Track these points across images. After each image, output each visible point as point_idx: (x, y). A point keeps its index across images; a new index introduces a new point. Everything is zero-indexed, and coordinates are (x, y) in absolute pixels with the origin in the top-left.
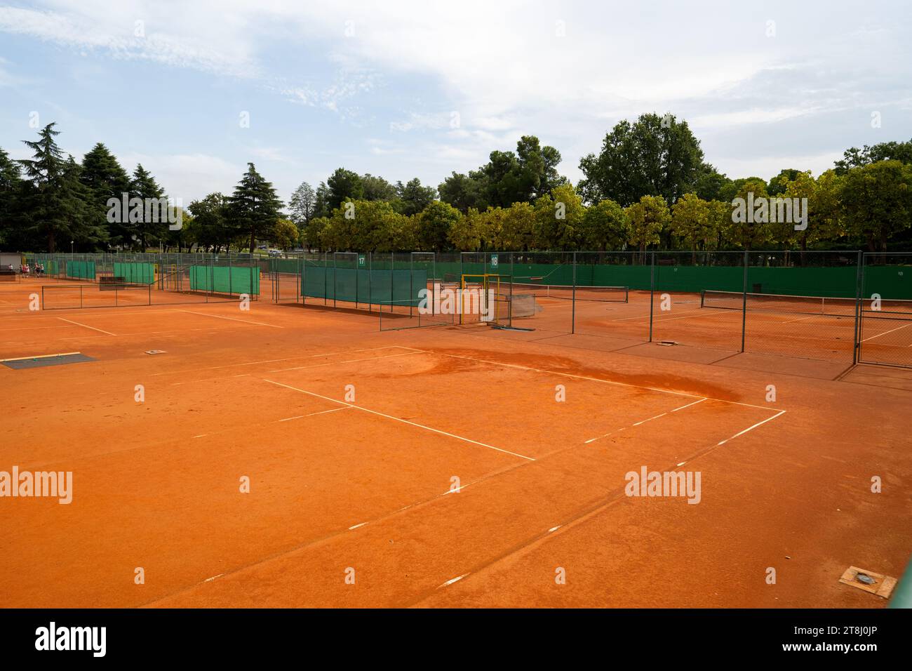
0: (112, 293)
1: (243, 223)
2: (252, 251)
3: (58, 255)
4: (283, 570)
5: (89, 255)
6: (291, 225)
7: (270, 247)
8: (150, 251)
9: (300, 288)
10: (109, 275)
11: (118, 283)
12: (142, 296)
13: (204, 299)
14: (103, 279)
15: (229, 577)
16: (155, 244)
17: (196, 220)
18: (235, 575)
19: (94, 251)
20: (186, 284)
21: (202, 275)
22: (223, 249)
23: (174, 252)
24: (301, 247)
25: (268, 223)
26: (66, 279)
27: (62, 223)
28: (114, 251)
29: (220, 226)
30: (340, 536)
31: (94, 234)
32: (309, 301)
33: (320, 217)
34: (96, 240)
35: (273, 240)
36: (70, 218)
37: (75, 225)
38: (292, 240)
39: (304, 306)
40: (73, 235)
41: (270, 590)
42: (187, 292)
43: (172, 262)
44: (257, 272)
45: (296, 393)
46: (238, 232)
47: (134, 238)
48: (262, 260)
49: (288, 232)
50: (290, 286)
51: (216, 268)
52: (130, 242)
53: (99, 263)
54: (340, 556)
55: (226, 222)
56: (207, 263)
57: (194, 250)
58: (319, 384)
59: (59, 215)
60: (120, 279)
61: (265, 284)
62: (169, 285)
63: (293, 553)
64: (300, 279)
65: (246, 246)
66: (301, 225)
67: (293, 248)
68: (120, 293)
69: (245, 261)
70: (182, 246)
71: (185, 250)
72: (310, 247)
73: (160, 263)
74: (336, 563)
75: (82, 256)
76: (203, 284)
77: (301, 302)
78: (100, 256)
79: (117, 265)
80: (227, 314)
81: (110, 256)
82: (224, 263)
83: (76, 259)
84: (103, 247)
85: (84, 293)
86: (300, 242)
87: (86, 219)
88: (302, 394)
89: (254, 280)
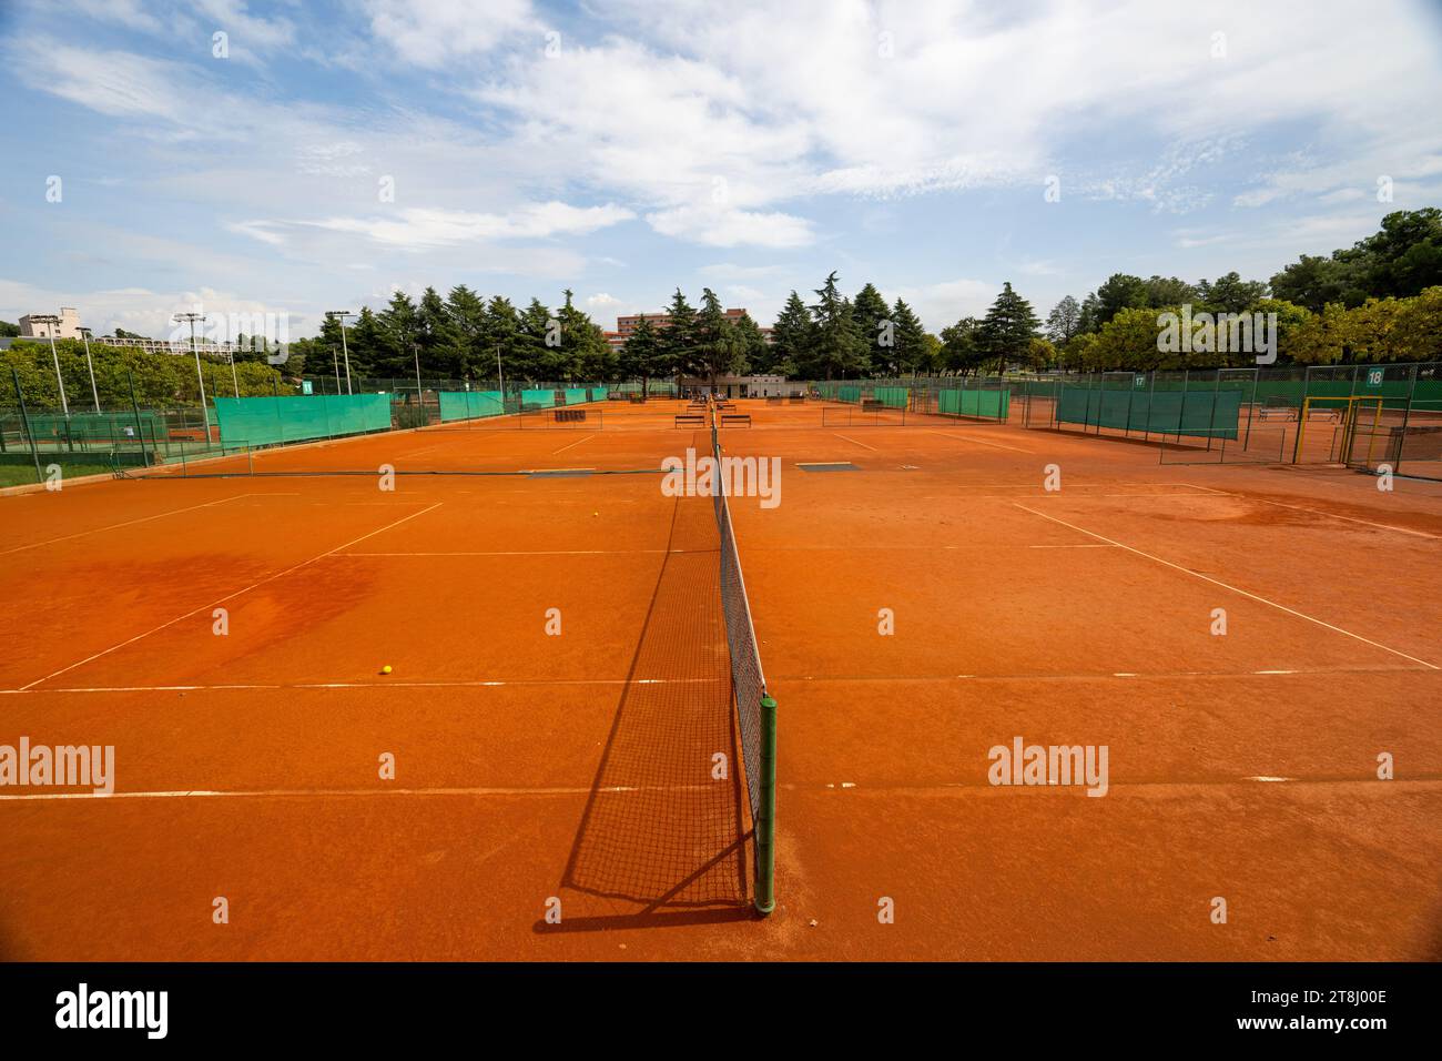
0: (874, 414)
1: (994, 345)
2: (1001, 374)
3: (833, 382)
4: (1036, 692)
5: (855, 382)
6: (1048, 345)
7: (1021, 369)
8: (904, 376)
9: (1054, 413)
10: (871, 399)
11: (877, 405)
12: (895, 417)
13: (951, 421)
14: (866, 402)
15: (982, 680)
16: (908, 371)
17: (947, 346)
18: (987, 680)
19: (859, 378)
20: (935, 406)
21: (950, 398)
22: (971, 372)
23: (924, 378)
24: (1057, 368)
25: (1022, 344)
26: (836, 402)
27: (837, 356)
28: (874, 378)
29: (970, 350)
30: (1103, 679)
31: (860, 364)
32: (1065, 426)
33: (1085, 333)
34: (860, 368)
35: (1025, 361)
36: (842, 350)
37: (846, 357)
38: (1048, 361)
39: (1058, 431)
40: (844, 364)
41: (1021, 706)
42: (935, 415)
43: (924, 386)
44: (1007, 395)
45: (1050, 522)
46: (988, 355)
47: (891, 365)
48: (1011, 383)
49: (1043, 352)
50: (1044, 410)
51: (964, 392)
52: (887, 369)
53: (863, 388)
54: (1104, 698)
55: (976, 346)
56: (956, 386)
57: (942, 374)
58: (1077, 515)
59: (834, 349)
60: (879, 402)
61: (1015, 409)
62: (920, 408)
63: (1047, 679)
64: (1055, 403)
65: (995, 369)
66: (1059, 345)
67: (1047, 369)
68: (880, 414)
69: (995, 384)
70: (931, 371)
71: (935, 375)
72: (1067, 368)
73: (913, 387)
74: (1097, 704)
75: (850, 382)
76: (952, 407)
77: (1055, 427)
78: (863, 382)
79: (877, 390)
80: (974, 436)
81: (871, 382)
82: (973, 387)
83: (846, 386)
84: (866, 374)
85: (853, 413)
86: (1057, 363)
87: (855, 351)
88: (1055, 523)
89: (1004, 404)
